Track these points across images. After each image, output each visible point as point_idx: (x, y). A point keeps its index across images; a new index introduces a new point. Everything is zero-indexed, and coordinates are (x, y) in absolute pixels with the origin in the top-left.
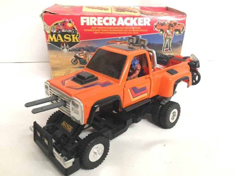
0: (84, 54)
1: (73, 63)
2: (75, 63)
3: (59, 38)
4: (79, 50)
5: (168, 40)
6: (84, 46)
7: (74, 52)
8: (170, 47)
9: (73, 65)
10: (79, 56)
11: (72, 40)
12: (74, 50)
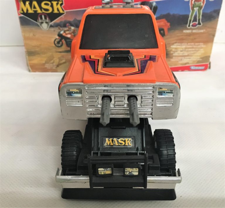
0: (72, 31)
1: (57, 45)
2: (59, 45)
3: (35, 7)
4: (64, 25)
5: (197, 8)
6: (71, 19)
7: (57, 28)
8: (199, 20)
9: (57, 48)
10: (64, 34)
11: (53, 10)
12: (57, 25)
